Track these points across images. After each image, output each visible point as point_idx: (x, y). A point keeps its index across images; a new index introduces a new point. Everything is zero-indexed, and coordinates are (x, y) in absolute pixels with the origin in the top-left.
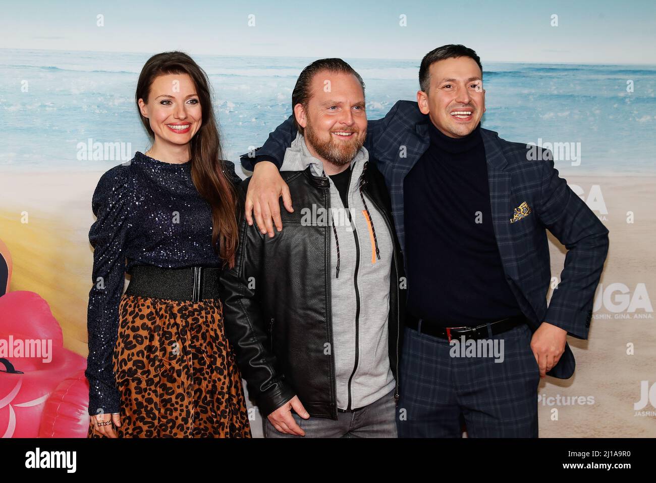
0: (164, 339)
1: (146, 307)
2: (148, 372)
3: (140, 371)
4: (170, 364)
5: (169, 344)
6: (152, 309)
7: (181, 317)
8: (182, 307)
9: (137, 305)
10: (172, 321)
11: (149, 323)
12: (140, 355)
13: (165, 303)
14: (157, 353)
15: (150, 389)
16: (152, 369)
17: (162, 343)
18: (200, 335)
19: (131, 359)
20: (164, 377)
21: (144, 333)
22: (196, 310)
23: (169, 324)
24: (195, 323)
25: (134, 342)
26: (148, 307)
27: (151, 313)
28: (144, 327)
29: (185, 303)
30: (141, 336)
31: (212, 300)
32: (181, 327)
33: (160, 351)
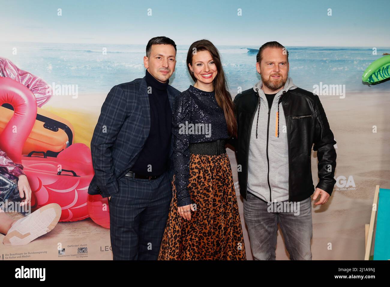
0: (205, 173)
1: (196, 159)
2: (198, 188)
3: (194, 188)
4: (208, 184)
5: (207, 175)
6: (199, 160)
7: (212, 163)
8: (213, 158)
9: (192, 158)
10: (208, 165)
11: (198, 166)
12: (195, 180)
13: (205, 157)
14: (202, 179)
15: (198, 196)
16: (199, 187)
17: (204, 175)
18: (221, 170)
19: (190, 182)
20: (205, 190)
21: (196, 171)
22: (218, 159)
23: (207, 166)
24: (219, 165)
25: (192, 175)
26: (198, 159)
27: (199, 161)
28: (196, 168)
29: (213, 156)
30: (195, 172)
31: (224, 154)
32: (212, 167)
33: (203, 178)
